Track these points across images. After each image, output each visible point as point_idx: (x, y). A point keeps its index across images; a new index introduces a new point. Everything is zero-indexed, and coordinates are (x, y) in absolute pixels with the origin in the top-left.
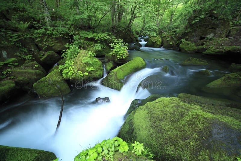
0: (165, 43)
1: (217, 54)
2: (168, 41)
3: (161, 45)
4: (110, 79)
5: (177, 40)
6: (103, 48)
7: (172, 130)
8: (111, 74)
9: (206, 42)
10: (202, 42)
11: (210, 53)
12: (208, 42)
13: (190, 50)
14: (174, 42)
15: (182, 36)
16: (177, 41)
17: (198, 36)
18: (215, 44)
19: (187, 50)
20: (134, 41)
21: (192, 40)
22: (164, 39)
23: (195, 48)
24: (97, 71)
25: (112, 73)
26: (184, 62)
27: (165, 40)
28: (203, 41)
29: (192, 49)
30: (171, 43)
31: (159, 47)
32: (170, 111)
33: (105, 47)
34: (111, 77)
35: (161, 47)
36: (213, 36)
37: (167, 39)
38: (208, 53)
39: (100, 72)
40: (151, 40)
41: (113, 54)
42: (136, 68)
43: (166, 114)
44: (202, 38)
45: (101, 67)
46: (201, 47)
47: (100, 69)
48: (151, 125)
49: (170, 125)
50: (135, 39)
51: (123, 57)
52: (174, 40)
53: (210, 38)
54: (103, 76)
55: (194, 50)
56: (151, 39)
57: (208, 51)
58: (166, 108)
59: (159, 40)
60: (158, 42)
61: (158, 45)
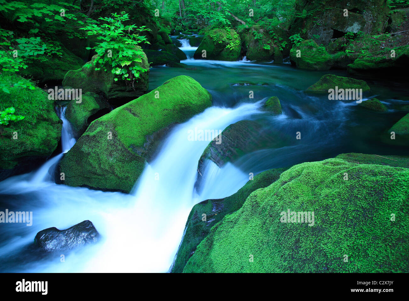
0: (251, 48)
1: (381, 65)
2: (257, 41)
3: (243, 53)
4: (89, 154)
5: (280, 39)
6: (54, 56)
7: (365, 251)
8: (92, 134)
9: (347, 42)
10: (340, 43)
11: (366, 66)
12: (352, 42)
13: (318, 63)
14: (275, 44)
15: (290, 28)
16: (281, 42)
17: (329, 29)
18: (368, 46)
19: (311, 62)
20: (158, 43)
21: (317, 37)
22: (247, 37)
23: (329, 56)
24: (35, 127)
25: (99, 129)
26: (315, 87)
27: (251, 38)
28: (340, 39)
29: (321, 58)
30: (268, 47)
31: (236, 56)
32: (339, 194)
33: (58, 51)
34: (93, 144)
35: (242, 60)
36: (359, 28)
37: (255, 36)
38: (361, 67)
39: (47, 129)
40: (212, 38)
41: (93, 68)
42: (182, 109)
43: (327, 208)
44: (338, 34)
45: (48, 111)
46: (339, 54)
47: (45, 120)
48: (286, 264)
49: (351, 236)
50: (159, 37)
51: (134, 72)
52: (273, 39)
53: (355, 34)
54: (59, 149)
55: (328, 62)
56: (211, 36)
57: (360, 62)
58: (321, 189)
59: (233, 39)
60: (232, 45)
61: (231, 54)
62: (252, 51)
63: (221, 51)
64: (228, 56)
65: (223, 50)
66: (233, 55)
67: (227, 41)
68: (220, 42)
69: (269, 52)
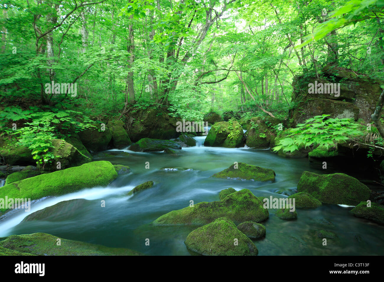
0: (250, 136)
2: (254, 130)
14: (272, 132)
27: (250, 128)
30: (263, 136)
35: (243, 146)
36: (353, 115)
37: (252, 126)
52: (270, 128)
59: (234, 129)
60: (232, 135)
61: (232, 142)
62: (251, 139)
63: (224, 140)
64: (229, 144)
65: (226, 138)
66: (232, 143)
67: (228, 131)
68: (220, 132)
69: (266, 140)
